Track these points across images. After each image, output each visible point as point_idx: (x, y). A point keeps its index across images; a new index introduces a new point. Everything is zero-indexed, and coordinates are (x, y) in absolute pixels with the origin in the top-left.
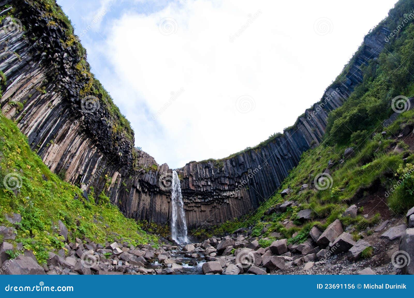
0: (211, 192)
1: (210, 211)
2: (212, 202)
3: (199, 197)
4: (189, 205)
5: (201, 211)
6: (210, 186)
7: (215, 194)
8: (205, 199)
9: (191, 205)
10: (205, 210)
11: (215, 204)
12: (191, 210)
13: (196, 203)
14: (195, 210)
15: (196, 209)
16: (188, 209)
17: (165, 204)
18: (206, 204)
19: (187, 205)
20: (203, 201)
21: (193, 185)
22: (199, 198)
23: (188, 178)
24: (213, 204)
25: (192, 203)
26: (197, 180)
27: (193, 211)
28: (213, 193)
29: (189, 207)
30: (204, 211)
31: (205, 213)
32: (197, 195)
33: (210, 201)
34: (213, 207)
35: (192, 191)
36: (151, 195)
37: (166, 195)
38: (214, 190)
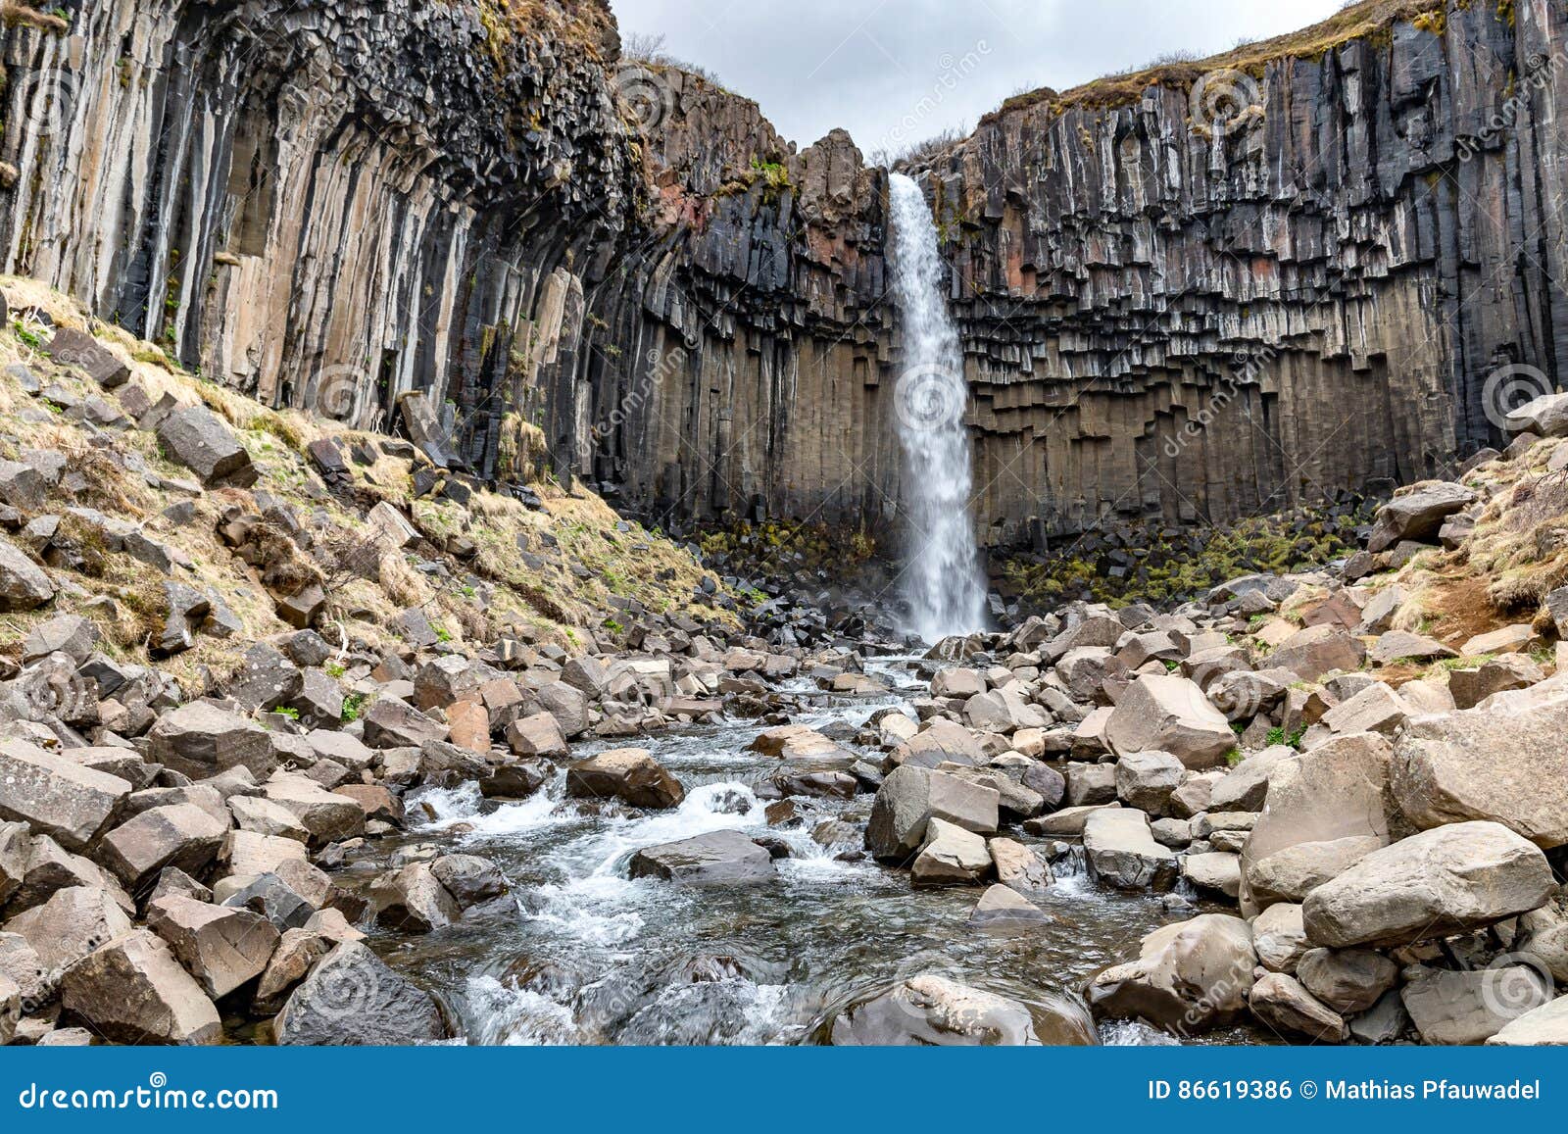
0: (1147, 315)
1: (1139, 440)
2: (1161, 378)
3: (1067, 344)
4: (998, 403)
5: (1081, 440)
6: (1145, 267)
7: (1177, 324)
8: (1106, 358)
9: (1011, 400)
10: (1103, 432)
11: (1176, 397)
12: (1013, 434)
13: (1046, 385)
14: (1041, 433)
15: (1044, 426)
16: (991, 423)
17: (848, 404)
18: (1113, 395)
19: (990, 399)
20: (1093, 369)
21: (1027, 269)
22: (1070, 355)
23: (995, 224)
24: (1163, 395)
25: (1018, 385)
26: (1055, 232)
27: (1028, 436)
28: (1167, 317)
29: (997, 412)
30: (1101, 441)
31: (1103, 454)
32: (1051, 332)
33: (1140, 374)
34: (1159, 414)
35: (1018, 309)
36: (759, 355)
37: (852, 343)
38: (1172, 299)
